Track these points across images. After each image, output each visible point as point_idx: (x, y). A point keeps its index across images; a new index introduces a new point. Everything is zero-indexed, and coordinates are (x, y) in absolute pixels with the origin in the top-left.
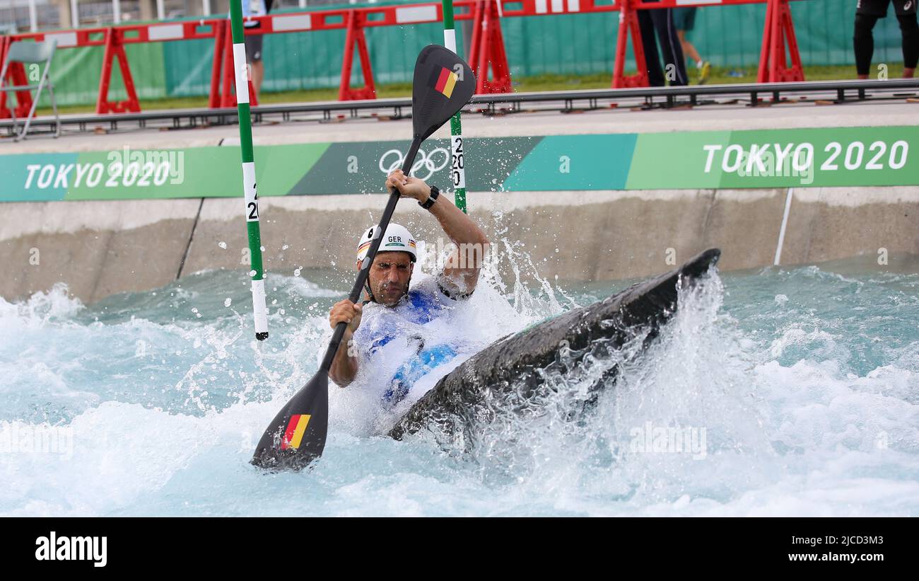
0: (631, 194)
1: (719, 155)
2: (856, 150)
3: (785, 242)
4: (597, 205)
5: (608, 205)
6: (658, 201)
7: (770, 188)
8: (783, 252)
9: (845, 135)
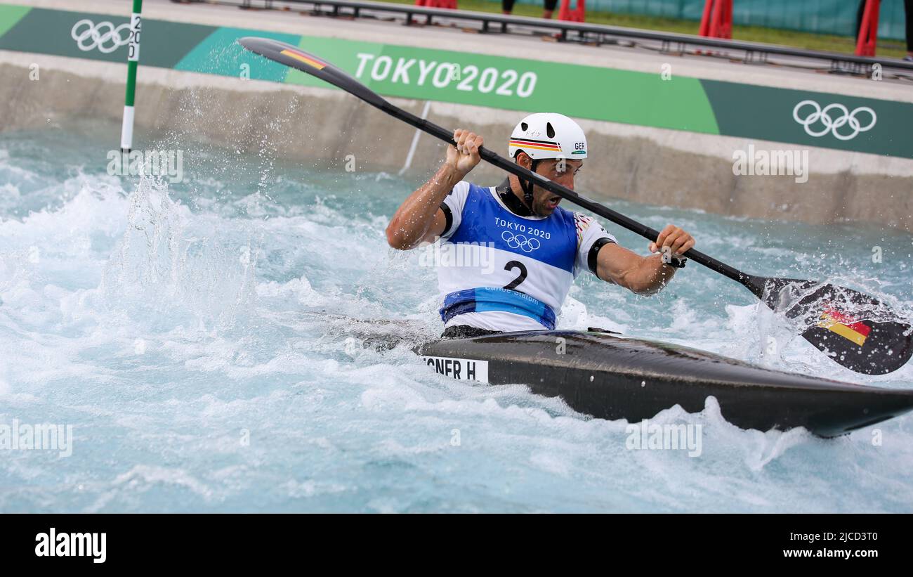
0: (289, 87)
1: (370, 64)
2: (490, 76)
3: (418, 148)
4: (258, 93)
5: (267, 95)
6: (311, 97)
7: (410, 99)
8: (415, 157)
9: (483, 61)
